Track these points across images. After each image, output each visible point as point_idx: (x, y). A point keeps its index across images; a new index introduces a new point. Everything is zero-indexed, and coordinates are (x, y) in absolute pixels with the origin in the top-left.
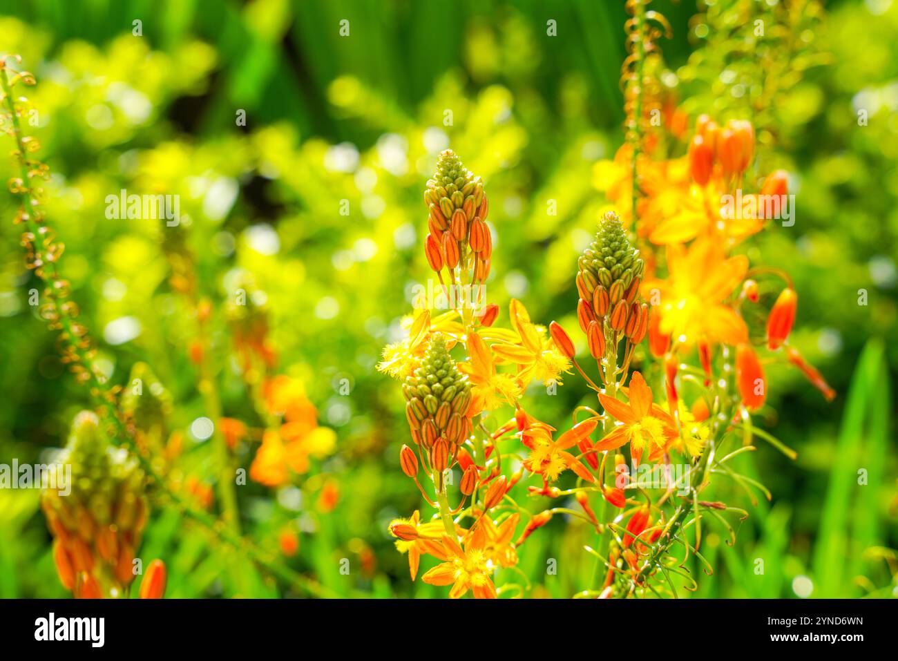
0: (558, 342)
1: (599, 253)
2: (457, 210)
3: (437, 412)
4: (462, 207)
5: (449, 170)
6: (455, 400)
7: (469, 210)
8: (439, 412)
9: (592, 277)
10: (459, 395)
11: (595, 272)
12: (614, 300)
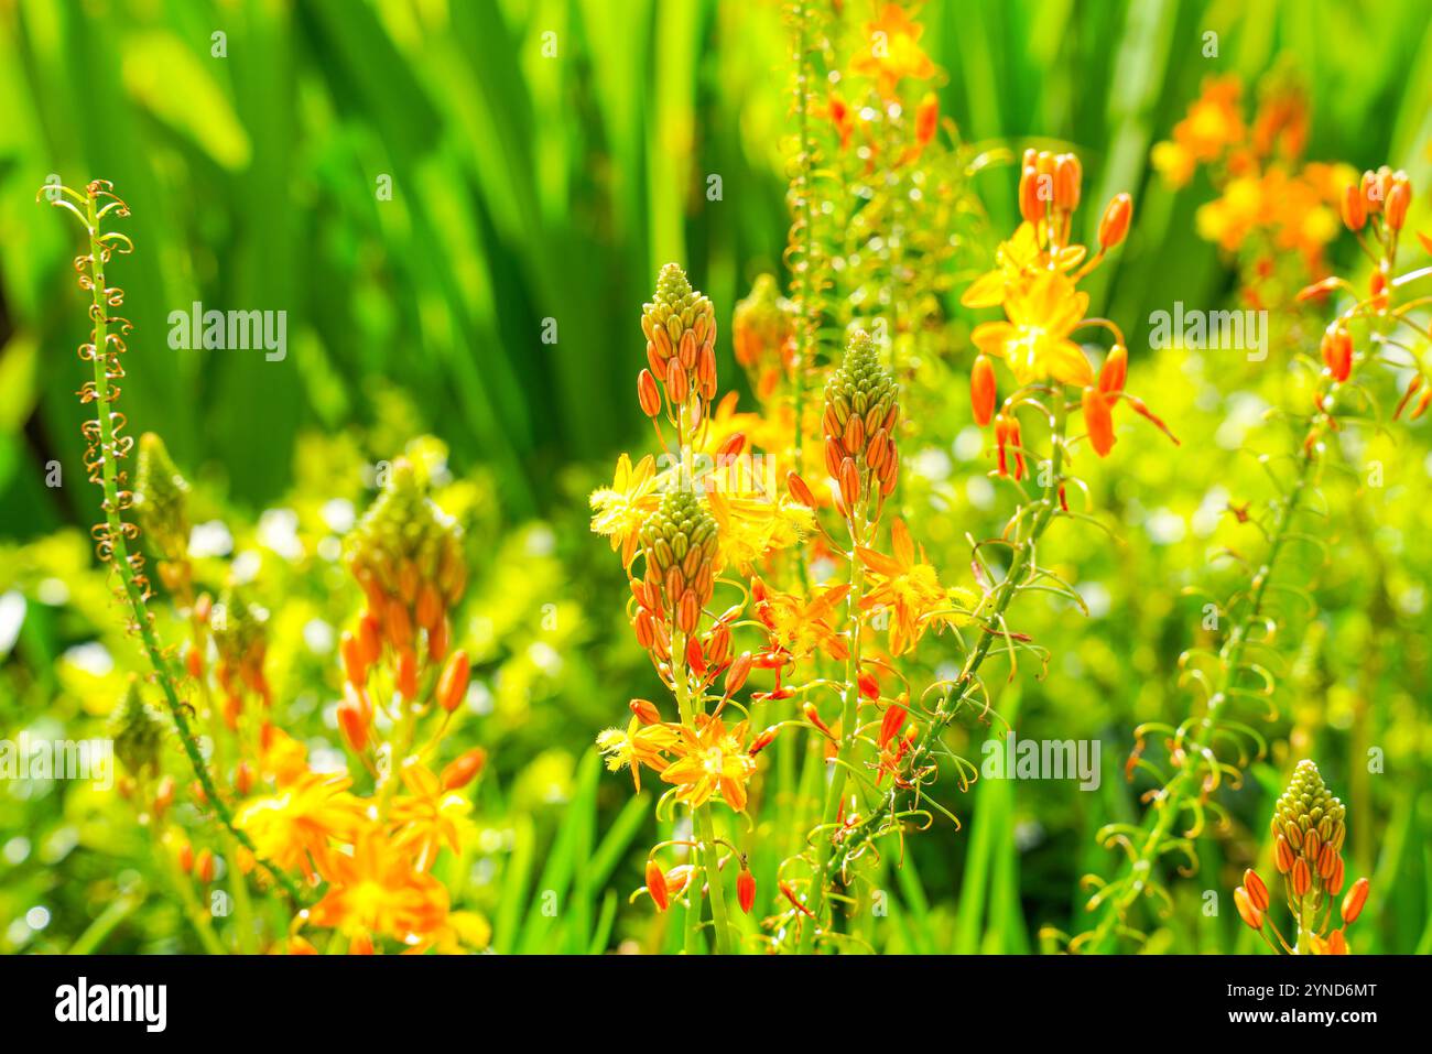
0: (798, 496)
1: (850, 377)
2: (688, 330)
3: (686, 554)
4: (692, 327)
5: (675, 286)
6: (707, 541)
7: (701, 331)
8: (689, 555)
9: (845, 405)
10: (711, 535)
11: (849, 400)
12: (870, 432)
